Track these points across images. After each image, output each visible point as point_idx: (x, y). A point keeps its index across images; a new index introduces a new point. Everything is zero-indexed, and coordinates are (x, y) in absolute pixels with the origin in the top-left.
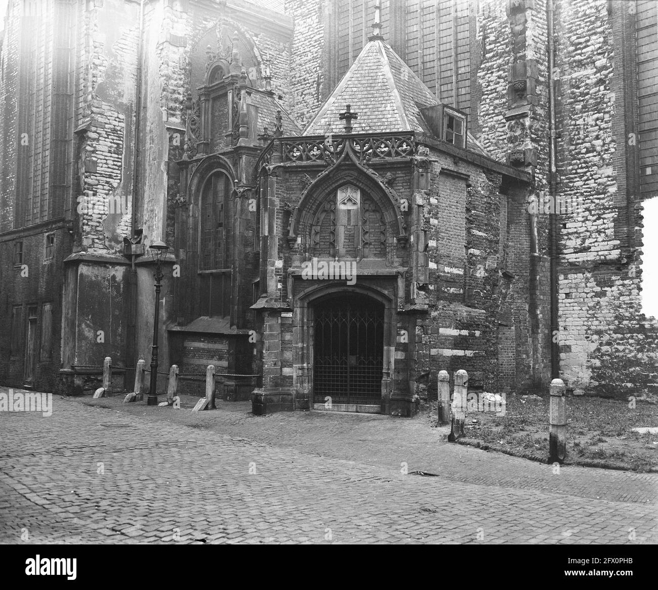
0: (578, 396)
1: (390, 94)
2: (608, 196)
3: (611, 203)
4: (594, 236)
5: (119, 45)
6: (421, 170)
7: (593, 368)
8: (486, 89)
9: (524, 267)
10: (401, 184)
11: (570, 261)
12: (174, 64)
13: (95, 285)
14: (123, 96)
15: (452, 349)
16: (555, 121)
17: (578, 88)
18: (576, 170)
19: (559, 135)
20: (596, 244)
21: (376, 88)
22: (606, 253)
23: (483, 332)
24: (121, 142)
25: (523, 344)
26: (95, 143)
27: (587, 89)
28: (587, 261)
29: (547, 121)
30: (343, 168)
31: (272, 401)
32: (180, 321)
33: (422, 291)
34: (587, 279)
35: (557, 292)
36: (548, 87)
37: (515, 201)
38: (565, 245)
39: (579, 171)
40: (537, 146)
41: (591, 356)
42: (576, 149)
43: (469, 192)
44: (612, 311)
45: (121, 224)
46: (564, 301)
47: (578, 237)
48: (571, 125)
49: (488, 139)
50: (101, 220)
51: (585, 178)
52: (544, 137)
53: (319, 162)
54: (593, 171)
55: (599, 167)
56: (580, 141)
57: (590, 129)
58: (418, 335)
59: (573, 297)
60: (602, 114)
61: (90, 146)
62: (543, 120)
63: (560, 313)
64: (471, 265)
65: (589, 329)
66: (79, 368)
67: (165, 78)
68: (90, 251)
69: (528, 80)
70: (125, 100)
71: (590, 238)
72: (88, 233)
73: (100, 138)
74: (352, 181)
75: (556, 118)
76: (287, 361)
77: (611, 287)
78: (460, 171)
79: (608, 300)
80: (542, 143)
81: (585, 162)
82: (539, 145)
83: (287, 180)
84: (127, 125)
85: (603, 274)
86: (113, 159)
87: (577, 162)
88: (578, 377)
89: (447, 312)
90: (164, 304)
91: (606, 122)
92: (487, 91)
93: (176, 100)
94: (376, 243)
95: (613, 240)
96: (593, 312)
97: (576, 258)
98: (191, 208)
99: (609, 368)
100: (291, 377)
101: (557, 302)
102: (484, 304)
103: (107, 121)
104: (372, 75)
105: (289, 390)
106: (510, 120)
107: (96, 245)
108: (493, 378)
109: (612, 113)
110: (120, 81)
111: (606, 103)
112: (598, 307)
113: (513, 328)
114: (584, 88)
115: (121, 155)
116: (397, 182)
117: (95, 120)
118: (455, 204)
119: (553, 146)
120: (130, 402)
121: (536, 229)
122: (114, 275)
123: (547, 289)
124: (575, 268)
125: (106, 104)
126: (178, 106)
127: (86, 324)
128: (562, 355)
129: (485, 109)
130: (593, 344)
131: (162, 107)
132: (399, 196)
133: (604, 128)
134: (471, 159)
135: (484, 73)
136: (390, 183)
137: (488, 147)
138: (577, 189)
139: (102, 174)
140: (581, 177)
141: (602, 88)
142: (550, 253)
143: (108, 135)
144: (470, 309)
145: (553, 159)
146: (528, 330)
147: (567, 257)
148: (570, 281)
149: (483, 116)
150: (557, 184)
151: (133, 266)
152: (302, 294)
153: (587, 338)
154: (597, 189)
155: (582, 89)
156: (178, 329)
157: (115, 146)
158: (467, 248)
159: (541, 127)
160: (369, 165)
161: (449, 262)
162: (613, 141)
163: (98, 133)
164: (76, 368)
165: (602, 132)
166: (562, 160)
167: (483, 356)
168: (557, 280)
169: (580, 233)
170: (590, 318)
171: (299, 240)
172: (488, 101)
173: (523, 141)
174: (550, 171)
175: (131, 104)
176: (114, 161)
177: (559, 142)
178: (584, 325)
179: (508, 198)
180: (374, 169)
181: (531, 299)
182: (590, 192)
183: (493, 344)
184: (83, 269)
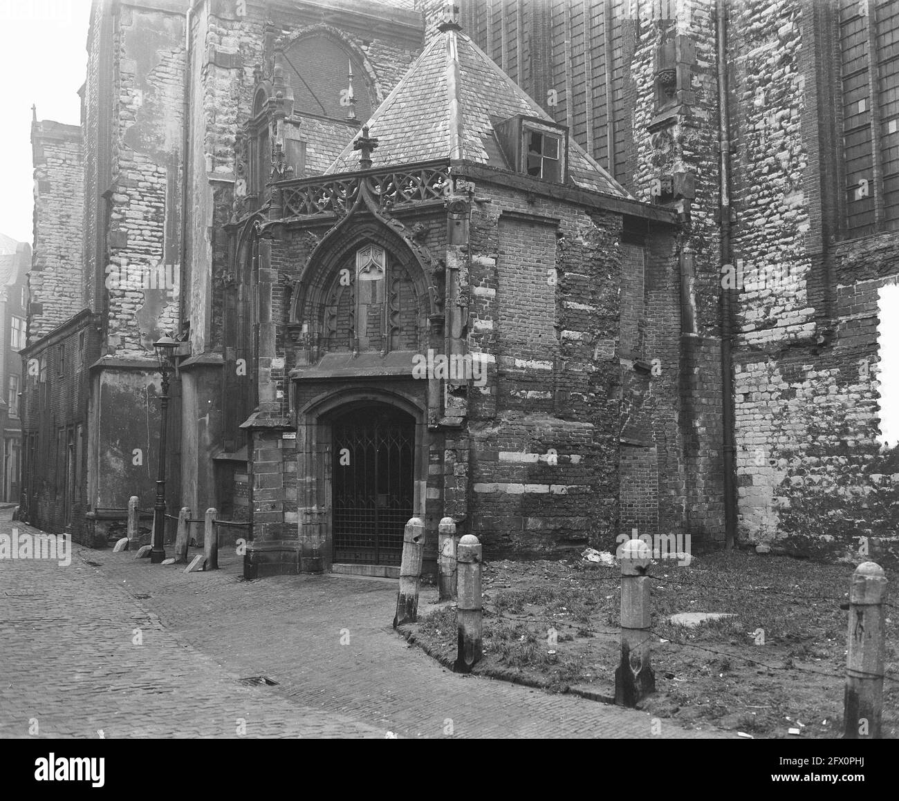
0: (763, 554)
1: (447, 107)
2: (798, 239)
3: (802, 249)
4: (780, 303)
5: (157, 74)
6: (455, 216)
7: (780, 510)
8: (641, 88)
9: (671, 354)
10: (436, 239)
11: (751, 342)
12: (222, 93)
13: (124, 399)
14: (163, 142)
15: (524, 483)
16: (728, 128)
17: (757, 72)
18: (756, 200)
19: (733, 149)
20: (784, 315)
21: (430, 101)
22: (797, 328)
23: (587, 456)
24: (162, 205)
25: (671, 473)
26: (123, 209)
27: (768, 72)
28: (773, 342)
29: (714, 129)
30: (359, 220)
31: (267, 560)
32: (228, 446)
33: (458, 396)
34: (771, 370)
35: (733, 392)
36: (716, 75)
37: (657, 254)
38: (744, 319)
39: (761, 202)
40: (695, 168)
41: (779, 492)
42: (755, 168)
43: (560, 245)
44: (804, 420)
45: (164, 315)
46: (742, 406)
47: (760, 306)
48: (748, 132)
49: (645, 163)
50: (134, 312)
51: (768, 212)
52: (708, 153)
53: (327, 214)
54: (777, 200)
55: (786, 194)
56: (760, 155)
57: (774, 135)
58: (447, 463)
59: (754, 399)
60: (788, 110)
61: (116, 212)
62: (707, 127)
63: (738, 424)
64: (565, 355)
65: (775, 449)
66: (104, 511)
67: (208, 113)
68: (119, 353)
69: (677, 68)
70: (166, 148)
71: (775, 305)
72: (116, 330)
73: (132, 201)
74: (372, 238)
75: (728, 123)
76: (290, 503)
77: (802, 381)
78: (540, 214)
79: (798, 403)
80: (704, 163)
81: (768, 188)
82: (699, 166)
83: (289, 243)
84: (170, 181)
85: (792, 363)
86: (150, 228)
87: (757, 189)
88: (762, 525)
89: (513, 427)
90: (207, 423)
91: (794, 123)
92: (643, 90)
93: (226, 143)
94: (411, 328)
95: (806, 307)
96: (780, 422)
97: (758, 339)
98: (241, 289)
99: (801, 510)
100: (295, 526)
101: (732, 408)
102: (589, 413)
103: (142, 178)
104: (430, 81)
105: (292, 544)
106: (655, 131)
107: (127, 345)
108: (608, 527)
109: (801, 106)
110: (160, 122)
111: (793, 92)
112: (785, 414)
113: (654, 449)
114: (764, 71)
115: (162, 222)
116: (431, 236)
117: (124, 178)
118: (535, 264)
119: (723, 166)
120: (142, 557)
121: (692, 296)
122: (152, 384)
123: (715, 388)
124: (757, 353)
125: (140, 154)
126: (229, 149)
127: (112, 451)
128: (742, 490)
129: (640, 118)
130: (780, 472)
131: (206, 153)
132: (434, 256)
133: (792, 132)
134: (559, 194)
135: (639, 63)
136: (421, 238)
137: (645, 175)
138: (758, 231)
139: (134, 249)
140: (763, 211)
141: (788, 68)
142: (720, 332)
143: (143, 196)
144: (559, 422)
145: (725, 186)
146: (678, 452)
147: (747, 336)
148: (749, 375)
149: (638, 129)
150: (732, 224)
151: (177, 371)
152: (308, 405)
153: (772, 462)
154: (784, 228)
155: (761, 74)
156: (225, 456)
157: (154, 210)
158: (559, 329)
159: (703, 137)
160: (392, 214)
161: (523, 352)
162: (803, 151)
163: (127, 195)
164: (99, 511)
165: (788, 137)
166: (738, 188)
167: (586, 493)
168: (732, 373)
169: (763, 299)
170: (775, 431)
171: (305, 328)
172: (644, 105)
173: (672, 162)
174: (720, 204)
175: (177, 152)
176: (152, 231)
177: (734, 159)
178: (768, 443)
179: (645, 251)
180: (400, 220)
181: (682, 404)
182: (775, 233)
183: (607, 474)
184: (107, 378)
